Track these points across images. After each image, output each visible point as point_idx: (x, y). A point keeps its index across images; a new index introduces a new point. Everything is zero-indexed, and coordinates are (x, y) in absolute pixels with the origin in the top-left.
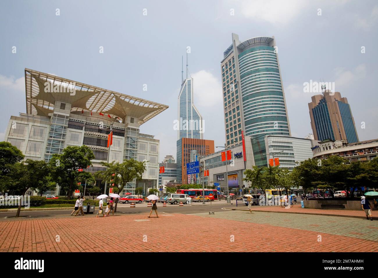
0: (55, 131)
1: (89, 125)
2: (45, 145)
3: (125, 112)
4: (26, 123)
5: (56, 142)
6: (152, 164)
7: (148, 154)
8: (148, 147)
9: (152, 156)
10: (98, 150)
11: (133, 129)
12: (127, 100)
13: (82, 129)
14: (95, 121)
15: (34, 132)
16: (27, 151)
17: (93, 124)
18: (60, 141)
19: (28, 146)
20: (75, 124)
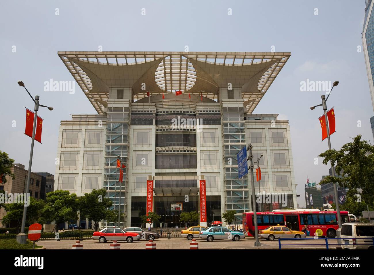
0: (112, 133)
1: (161, 115)
2: (103, 155)
3: (215, 82)
4: (78, 127)
5: (116, 148)
6: (279, 167)
7: (268, 148)
8: (267, 136)
9: (277, 152)
10: (179, 152)
11: (231, 109)
12: (211, 61)
13: (152, 124)
14: (169, 107)
15: (89, 138)
16: (84, 166)
17: (167, 112)
18: (120, 146)
19: (85, 159)
20: (140, 118)
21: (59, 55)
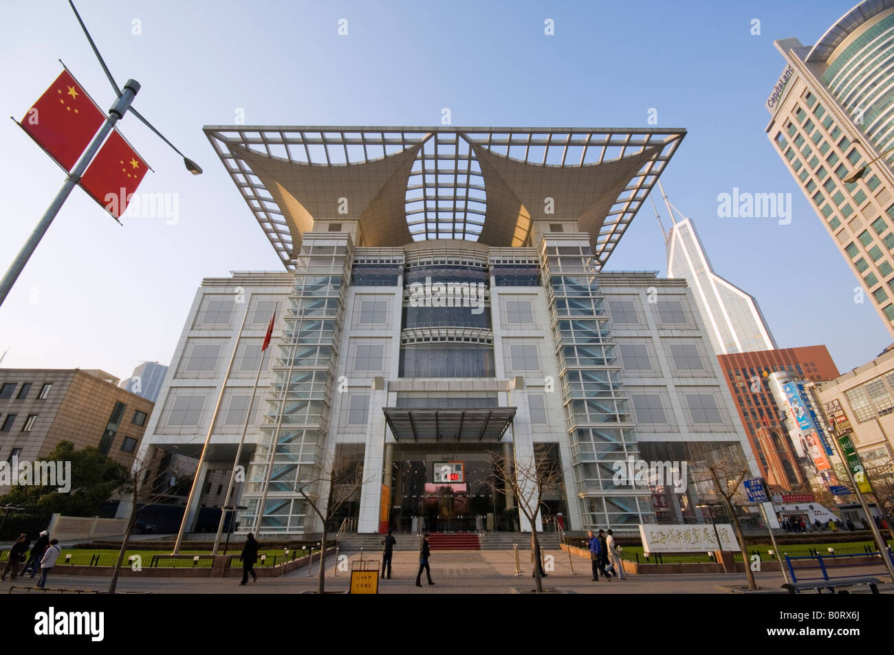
1: (415, 269)
8: (647, 308)
9: (678, 341)
13: (395, 284)
14: (433, 254)
16: (234, 370)
17: (429, 263)
19: (238, 355)
20: (372, 272)
21: (205, 130)
